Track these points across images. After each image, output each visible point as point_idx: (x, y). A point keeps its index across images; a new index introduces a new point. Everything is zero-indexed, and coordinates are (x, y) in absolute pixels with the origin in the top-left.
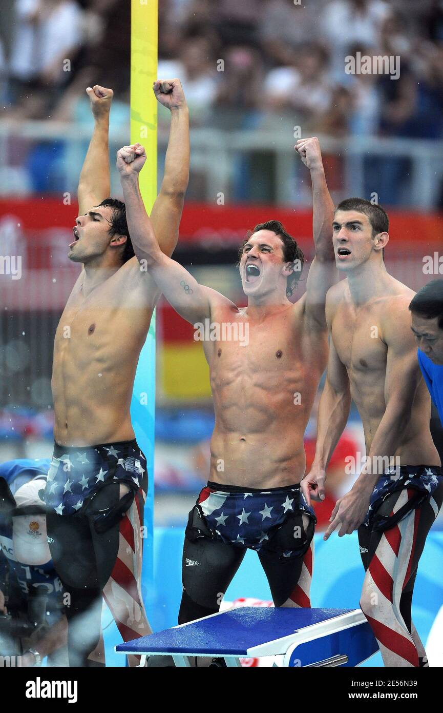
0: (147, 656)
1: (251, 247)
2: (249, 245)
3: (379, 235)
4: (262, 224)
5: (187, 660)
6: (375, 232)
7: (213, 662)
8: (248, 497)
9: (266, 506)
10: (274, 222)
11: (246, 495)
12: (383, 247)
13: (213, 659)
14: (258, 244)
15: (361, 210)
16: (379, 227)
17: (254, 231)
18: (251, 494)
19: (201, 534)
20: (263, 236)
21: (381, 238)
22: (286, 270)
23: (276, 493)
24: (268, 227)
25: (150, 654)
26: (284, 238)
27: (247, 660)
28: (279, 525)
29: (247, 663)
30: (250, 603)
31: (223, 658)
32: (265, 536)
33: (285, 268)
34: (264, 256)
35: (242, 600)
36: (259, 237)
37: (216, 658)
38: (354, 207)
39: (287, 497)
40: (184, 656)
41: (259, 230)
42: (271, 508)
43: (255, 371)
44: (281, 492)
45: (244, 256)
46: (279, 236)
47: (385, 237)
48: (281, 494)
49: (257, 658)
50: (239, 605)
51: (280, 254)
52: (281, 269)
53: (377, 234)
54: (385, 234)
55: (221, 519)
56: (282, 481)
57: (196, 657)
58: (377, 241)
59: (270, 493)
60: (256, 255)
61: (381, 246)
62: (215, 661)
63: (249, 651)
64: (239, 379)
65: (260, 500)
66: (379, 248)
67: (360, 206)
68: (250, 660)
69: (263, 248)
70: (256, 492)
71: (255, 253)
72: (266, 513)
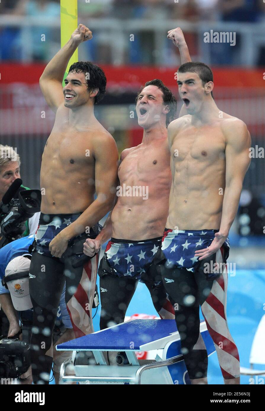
0: (77, 351)
1: (143, 96)
2: (141, 95)
3: (207, 84)
4: (150, 82)
5: (102, 354)
6: (204, 82)
7: (118, 354)
8: (131, 246)
9: (142, 251)
10: (157, 80)
11: (130, 245)
12: (211, 91)
13: (119, 352)
14: (147, 94)
15: (192, 71)
16: (206, 79)
17: (144, 86)
18: (132, 244)
19: (106, 272)
20: (150, 89)
21: (209, 86)
22: (165, 110)
23: (147, 243)
24: (153, 83)
25: (78, 350)
26: (164, 90)
27: (140, 352)
28: (150, 264)
29: (140, 355)
30: (141, 317)
31: (124, 352)
32: (142, 270)
33: (164, 109)
34: (150, 102)
35: (137, 315)
36: (148, 89)
37: (120, 352)
38: (188, 70)
39: (155, 245)
40: (100, 351)
41: (147, 85)
42: (145, 253)
43: (140, 172)
44: (151, 242)
45: (139, 102)
46: (160, 89)
47: (211, 84)
48: (150, 243)
49: (146, 351)
50: (135, 318)
51: (161, 100)
52: (162, 109)
53: (205, 83)
54: (211, 83)
55: (116, 261)
56: (151, 235)
57: (108, 352)
58: (206, 88)
59: (143, 243)
60: (146, 102)
61: (209, 91)
62: (120, 354)
63: (140, 347)
64: (131, 177)
65: (137, 248)
66: (208, 92)
67: (192, 68)
68: (142, 353)
69: (149, 96)
70: (135, 243)
71: (145, 100)
72: (142, 256)
